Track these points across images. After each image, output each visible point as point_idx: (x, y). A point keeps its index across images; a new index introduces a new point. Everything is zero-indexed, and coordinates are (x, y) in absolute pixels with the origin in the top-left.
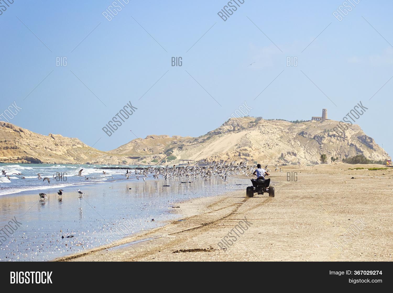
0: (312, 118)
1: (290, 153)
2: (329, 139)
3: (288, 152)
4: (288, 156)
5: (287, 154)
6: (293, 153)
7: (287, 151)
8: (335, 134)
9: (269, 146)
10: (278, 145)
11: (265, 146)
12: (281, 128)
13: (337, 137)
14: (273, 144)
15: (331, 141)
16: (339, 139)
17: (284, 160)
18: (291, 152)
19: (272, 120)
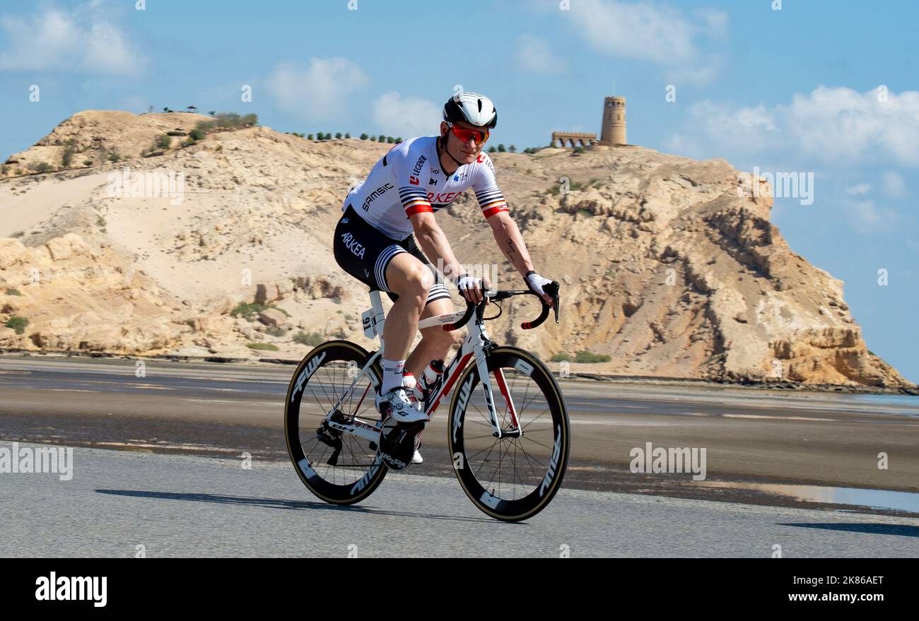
0: (554, 136)
1: (307, 284)
2: (561, 224)
3: (300, 279)
4: (296, 300)
5: (295, 290)
6: (325, 286)
7: (296, 277)
8: (594, 204)
9: (202, 244)
10: (260, 242)
11: (180, 243)
12: (344, 171)
13: (604, 217)
14: (232, 237)
15: (570, 236)
16: (613, 228)
17: (261, 320)
18: (313, 279)
19: (338, 136)
